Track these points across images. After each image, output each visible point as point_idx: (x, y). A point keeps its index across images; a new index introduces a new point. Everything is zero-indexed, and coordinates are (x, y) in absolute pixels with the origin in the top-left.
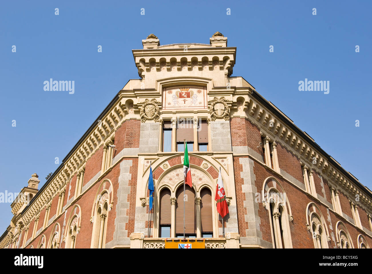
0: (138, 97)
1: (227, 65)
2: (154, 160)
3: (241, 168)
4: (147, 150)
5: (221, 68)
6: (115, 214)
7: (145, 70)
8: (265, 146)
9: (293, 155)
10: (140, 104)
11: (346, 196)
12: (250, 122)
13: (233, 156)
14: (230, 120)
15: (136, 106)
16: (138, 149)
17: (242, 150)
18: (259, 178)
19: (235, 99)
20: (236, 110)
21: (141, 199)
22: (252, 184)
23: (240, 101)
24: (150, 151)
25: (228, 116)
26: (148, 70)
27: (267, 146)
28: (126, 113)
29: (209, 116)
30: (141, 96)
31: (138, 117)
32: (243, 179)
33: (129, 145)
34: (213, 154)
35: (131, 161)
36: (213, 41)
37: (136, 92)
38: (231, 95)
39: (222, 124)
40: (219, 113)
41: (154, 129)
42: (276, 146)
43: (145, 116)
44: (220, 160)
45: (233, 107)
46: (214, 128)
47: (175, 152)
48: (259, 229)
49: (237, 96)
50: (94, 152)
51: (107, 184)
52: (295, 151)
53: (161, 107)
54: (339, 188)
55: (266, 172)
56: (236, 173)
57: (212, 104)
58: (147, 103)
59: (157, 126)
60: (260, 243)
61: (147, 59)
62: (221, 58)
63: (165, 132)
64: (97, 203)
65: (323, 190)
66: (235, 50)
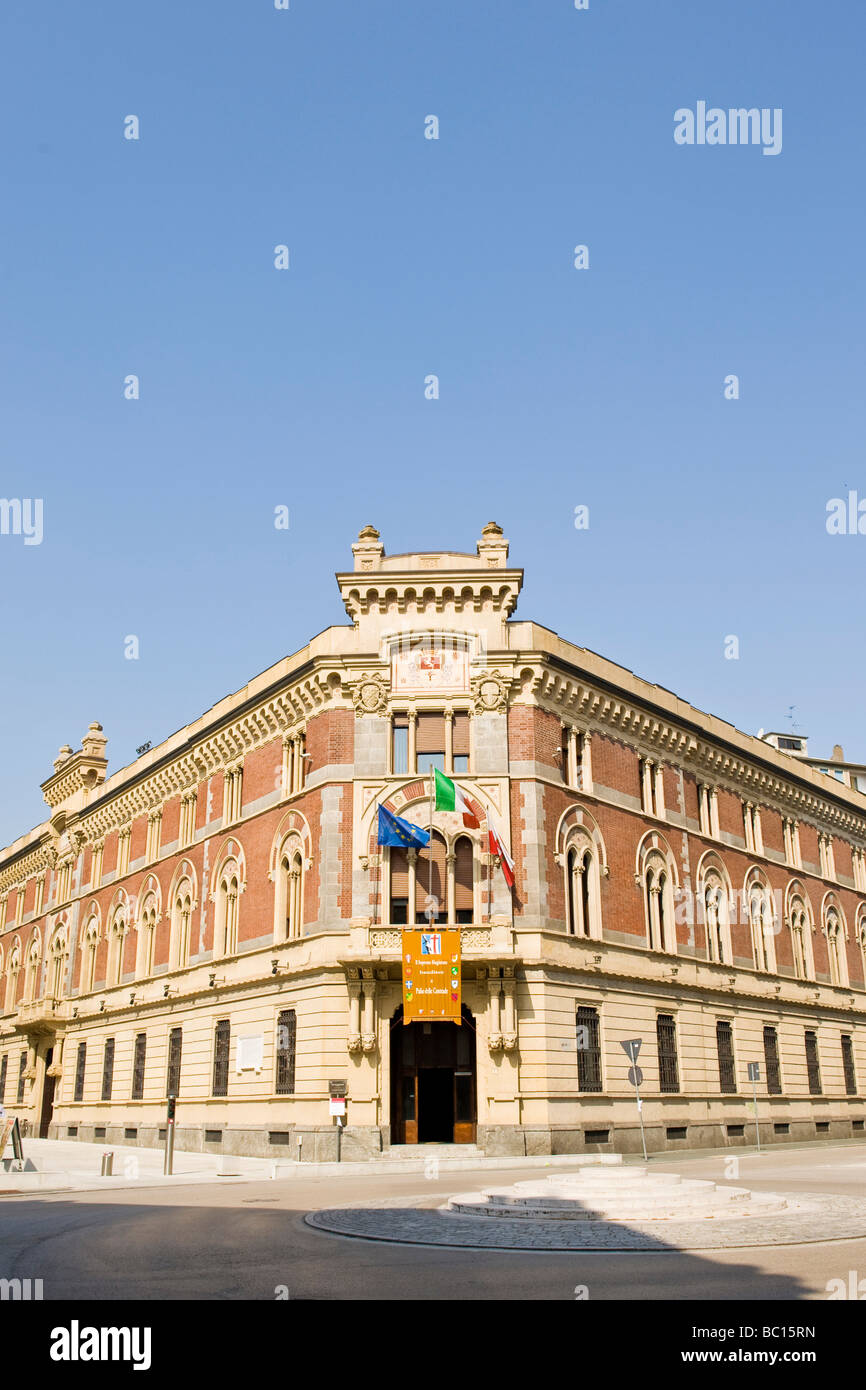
0: (349, 669)
1: (506, 602)
2: (380, 789)
3: (522, 802)
4: (367, 770)
5: (496, 608)
6: (318, 880)
7: (359, 612)
8: (569, 744)
9: (623, 746)
10: (354, 684)
11: (736, 793)
12: (543, 710)
13: (510, 780)
14: (509, 709)
15: (346, 686)
16: (353, 765)
17: (525, 768)
18: (552, 813)
19: (515, 672)
20: (519, 692)
21: (360, 858)
22: (538, 828)
23: (527, 674)
24: (371, 773)
25: (505, 706)
26: (365, 611)
27: (572, 745)
28: (328, 696)
29: (470, 705)
30: (355, 666)
31: (349, 704)
32: (523, 820)
33: (336, 758)
34: (476, 778)
35: (340, 788)
36: (483, 547)
37: (345, 661)
38: (512, 665)
39: (494, 720)
40: (489, 701)
41: (378, 731)
42: (590, 740)
43: (362, 706)
44: (487, 789)
45: (514, 688)
46: (480, 728)
47: (415, 775)
48: (544, 903)
49: (521, 668)
50: (261, 742)
51: (297, 820)
52: (628, 737)
53: (388, 688)
54: (720, 780)
55: (567, 798)
56: (513, 809)
57: (478, 682)
58: (365, 682)
59: (383, 724)
60: (544, 925)
61: (363, 591)
62: (496, 588)
63: (396, 731)
64: (279, 847)
65: (681, 799)
66: (520, 574)
